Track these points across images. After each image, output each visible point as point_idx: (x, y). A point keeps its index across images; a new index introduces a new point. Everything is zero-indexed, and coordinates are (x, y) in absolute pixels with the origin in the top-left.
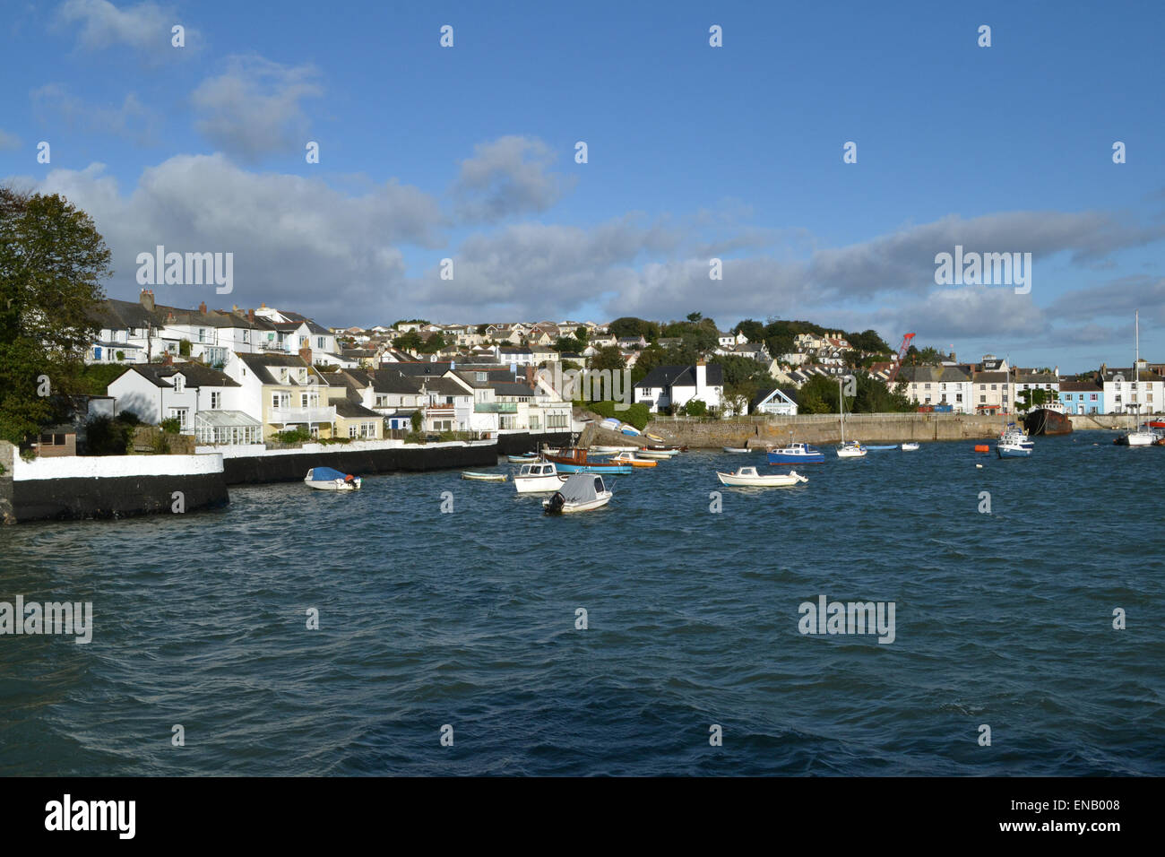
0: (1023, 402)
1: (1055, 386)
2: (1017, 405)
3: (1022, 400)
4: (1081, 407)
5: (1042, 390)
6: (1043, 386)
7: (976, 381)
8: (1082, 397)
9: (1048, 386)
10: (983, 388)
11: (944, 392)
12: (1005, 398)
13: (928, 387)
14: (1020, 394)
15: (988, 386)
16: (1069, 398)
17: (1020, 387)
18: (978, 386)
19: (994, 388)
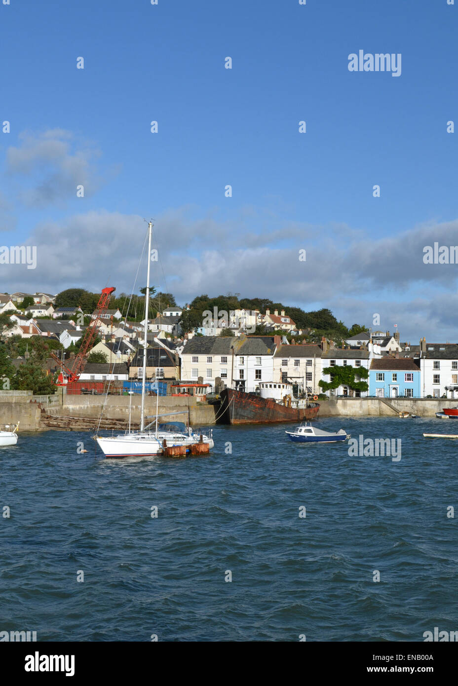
0: (329, 381)
1: (366, 364)
2: (322, 384)
3: (328, 379)
4: (395, 389)
5: (350, 367)
6: (352, 363)
7: (278, 355)
8: (395, 377)
9: (358, 363)
10: (285, 363)
11: (242, 367)
12: (309, 376)
13: (224, 360)
14: (326, 371)
15: (291, 361)
16: (380, 377)
17: (327, 363)
18: (279, 361)
19: (297, 363)
